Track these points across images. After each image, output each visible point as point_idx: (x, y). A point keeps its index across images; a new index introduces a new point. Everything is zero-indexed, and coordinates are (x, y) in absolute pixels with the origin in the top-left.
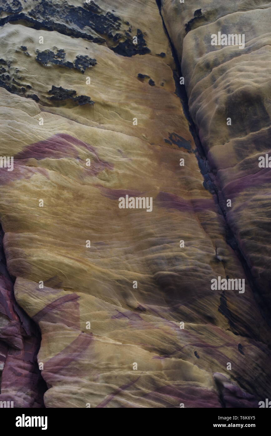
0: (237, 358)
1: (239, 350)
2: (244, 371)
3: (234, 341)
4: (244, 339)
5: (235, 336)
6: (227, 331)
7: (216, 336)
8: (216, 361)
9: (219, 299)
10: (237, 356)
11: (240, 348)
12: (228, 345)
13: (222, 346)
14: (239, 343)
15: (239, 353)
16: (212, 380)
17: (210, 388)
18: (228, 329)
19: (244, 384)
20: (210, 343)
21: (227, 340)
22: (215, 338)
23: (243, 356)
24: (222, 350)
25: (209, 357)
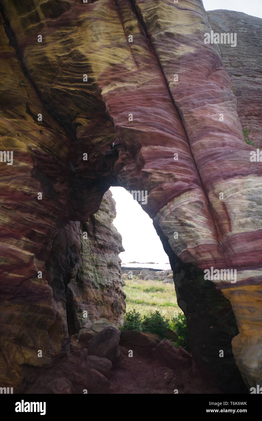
0: (39, 137)
1: (40, 133)
2: (44, 143)
3: (37, 128)
4: (43, 127)
5: (38, 126)
6: (34, 124)
7: (27, 126)
8: (28, 138)
9: (25, 107)
10: (39, 136)
11: (41, 132)
12: (34, 130)
13: (31, 131)
14: (40, 129)
15: (40, 134)
16: (27, 147)
17: (26, 151)
18: (34, 122)
19: (45, 149)
20: (25, 129)
21: (33, 128)
22: (27, 127)
23: (42, 136)
24: (31, 133)
25: (25, 136)
